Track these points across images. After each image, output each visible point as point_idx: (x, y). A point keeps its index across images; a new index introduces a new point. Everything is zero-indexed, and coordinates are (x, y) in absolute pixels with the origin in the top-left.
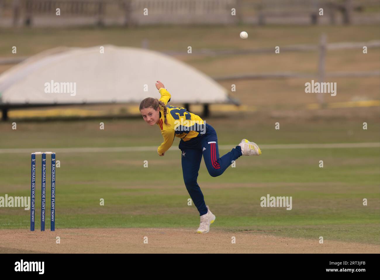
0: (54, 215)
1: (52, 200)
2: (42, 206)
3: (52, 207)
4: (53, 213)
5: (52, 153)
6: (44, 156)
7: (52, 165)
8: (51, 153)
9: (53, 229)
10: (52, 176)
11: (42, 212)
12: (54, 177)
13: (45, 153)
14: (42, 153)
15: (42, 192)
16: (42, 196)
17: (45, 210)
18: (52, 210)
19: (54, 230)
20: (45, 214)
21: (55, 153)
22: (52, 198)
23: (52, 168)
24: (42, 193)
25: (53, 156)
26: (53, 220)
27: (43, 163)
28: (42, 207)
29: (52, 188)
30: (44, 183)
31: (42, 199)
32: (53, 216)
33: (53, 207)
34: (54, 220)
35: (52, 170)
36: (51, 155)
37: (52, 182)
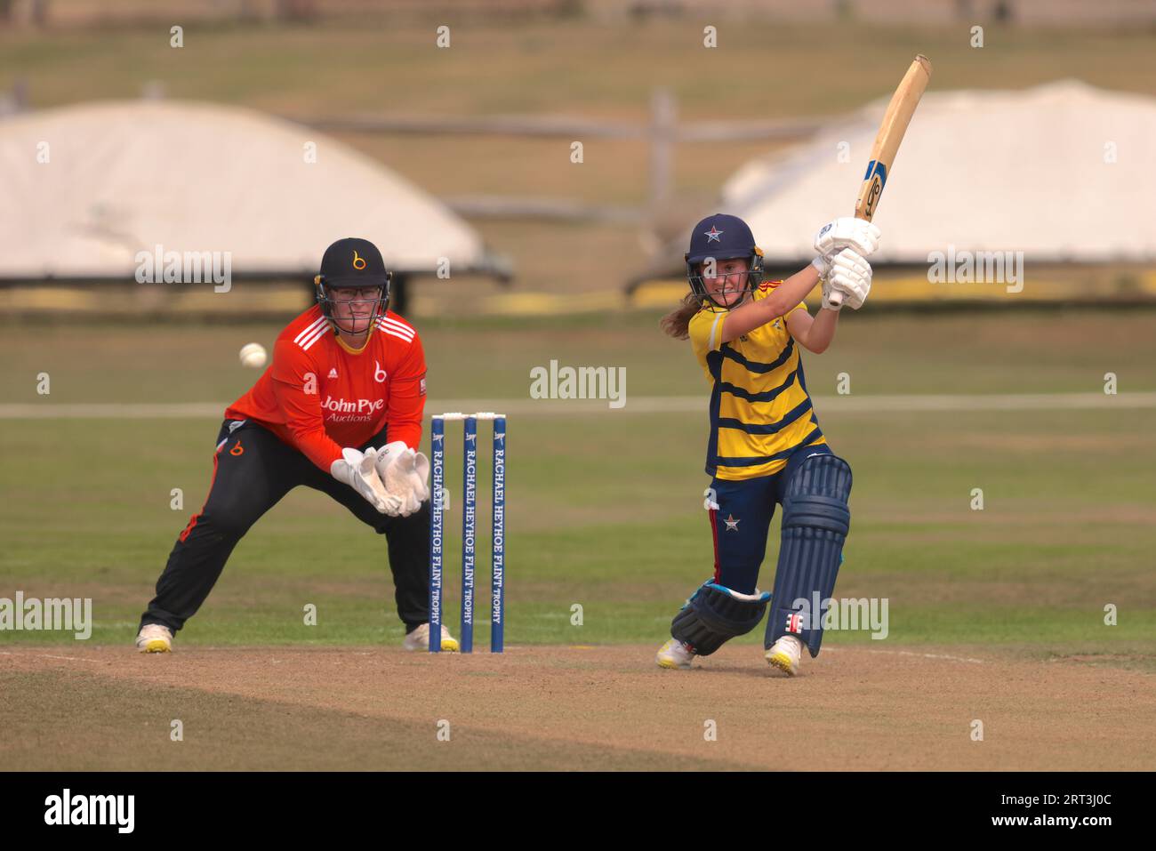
0: (501, 606)
1: (494, 560)
2: (464, 576)
3: (494, 580)
4: (498, 597)
5: (496, 416)
6: (470, 425)
7: (495, 454)
8: (491, 415)
9: (497, 644)
10: (494, 485)
11: (463, 595)
12: (500, 489)
13: (474, 416)
14: (465, 416)
15: (465, 533)
16: (464, 546)
17: (472, 589)
18: (495, 587)
19: (501, 650)
20: (472, 600)
21: (504, 416)
22: (494, 554)
23: (495, 461)
24: (465, 538)
25: (498, 425)
26: (498, 621)
27: (468, 446)
28: (464, 581)
29: (494, 521)
30: (471, 508)
31: (465, 554)
32: (497, 607)
33: (497, 581)
34: (502, 620)
35: (494, 466)
36: (492, 424)
37: (494, 504)
